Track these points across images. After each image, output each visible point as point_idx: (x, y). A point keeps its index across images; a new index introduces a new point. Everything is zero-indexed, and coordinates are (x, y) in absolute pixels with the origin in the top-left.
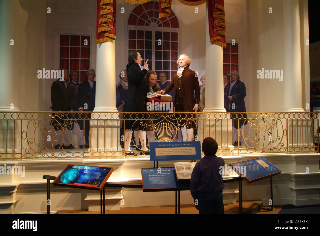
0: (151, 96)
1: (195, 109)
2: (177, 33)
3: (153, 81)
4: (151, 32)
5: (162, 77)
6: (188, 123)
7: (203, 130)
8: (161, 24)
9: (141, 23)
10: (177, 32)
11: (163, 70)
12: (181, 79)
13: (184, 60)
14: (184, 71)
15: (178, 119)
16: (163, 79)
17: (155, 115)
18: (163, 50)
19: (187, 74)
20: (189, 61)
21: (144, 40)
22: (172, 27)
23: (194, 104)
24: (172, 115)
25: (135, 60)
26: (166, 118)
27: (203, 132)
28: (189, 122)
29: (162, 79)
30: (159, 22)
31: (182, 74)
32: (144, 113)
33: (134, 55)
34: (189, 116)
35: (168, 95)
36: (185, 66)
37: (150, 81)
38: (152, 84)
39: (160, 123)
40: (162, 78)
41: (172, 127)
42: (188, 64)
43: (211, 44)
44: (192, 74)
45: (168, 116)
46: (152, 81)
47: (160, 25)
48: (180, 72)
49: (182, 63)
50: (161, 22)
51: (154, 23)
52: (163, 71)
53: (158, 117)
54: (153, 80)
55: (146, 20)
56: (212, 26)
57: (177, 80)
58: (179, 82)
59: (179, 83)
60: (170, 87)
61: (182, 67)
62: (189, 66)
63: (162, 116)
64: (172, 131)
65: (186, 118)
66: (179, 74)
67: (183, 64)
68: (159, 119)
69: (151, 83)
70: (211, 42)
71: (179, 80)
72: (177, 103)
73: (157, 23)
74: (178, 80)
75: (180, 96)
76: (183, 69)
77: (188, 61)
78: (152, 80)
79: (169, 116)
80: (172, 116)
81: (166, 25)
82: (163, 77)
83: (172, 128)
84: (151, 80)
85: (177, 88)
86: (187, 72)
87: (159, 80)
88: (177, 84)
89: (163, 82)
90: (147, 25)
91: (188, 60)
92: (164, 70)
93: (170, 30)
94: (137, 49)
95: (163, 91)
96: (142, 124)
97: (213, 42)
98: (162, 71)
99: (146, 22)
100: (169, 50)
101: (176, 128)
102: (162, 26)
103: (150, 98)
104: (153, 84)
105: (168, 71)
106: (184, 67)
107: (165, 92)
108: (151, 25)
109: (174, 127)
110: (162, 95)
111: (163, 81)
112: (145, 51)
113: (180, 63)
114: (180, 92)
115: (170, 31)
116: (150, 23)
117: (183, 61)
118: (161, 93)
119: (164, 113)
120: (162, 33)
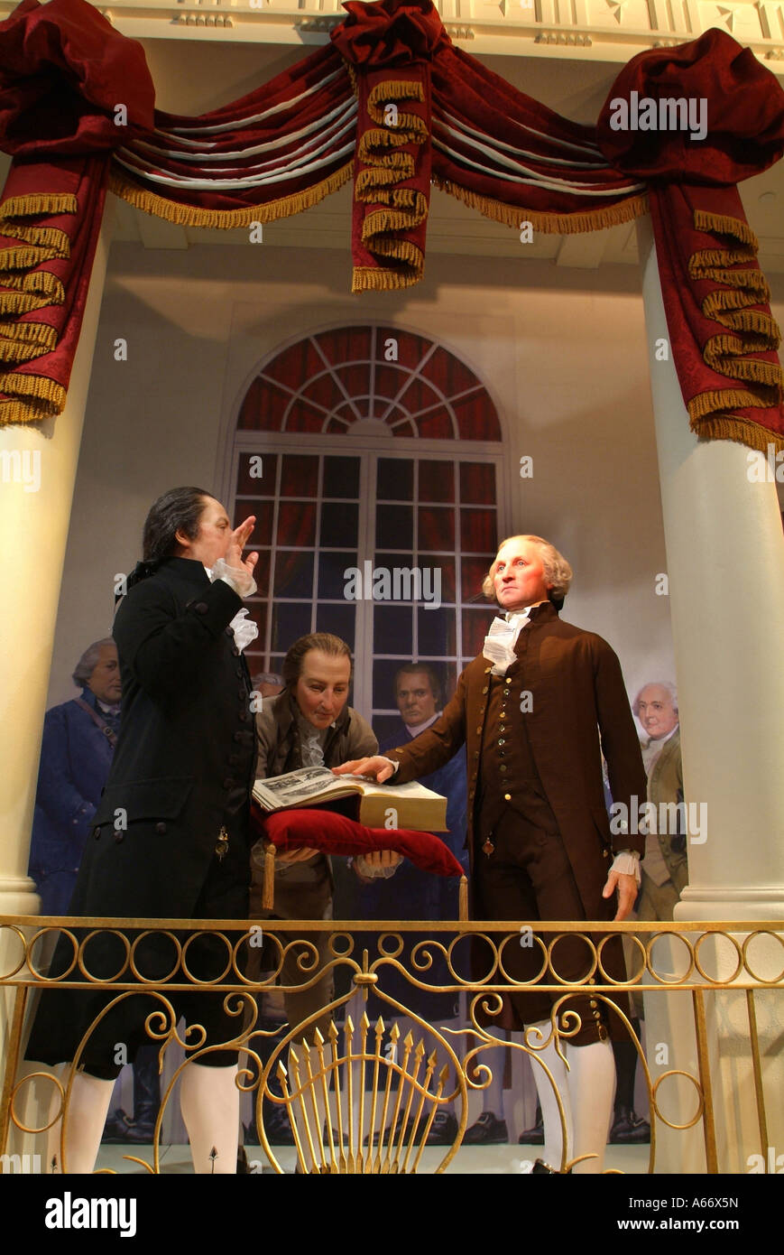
0: (293, 794)
1: (616, 892)
2: (492, 467)
3: (320, 696)
4: (356, 462)
5: (411, 695)
6: (566, 1024)
7: (703, 1089)
8: (408, 424)
9: (305, 421)
10: (490, 461)
11: (415, 658)
12: (509, 681)
13: (526, 564)
14: (525, 631)
15: (474, 986)
16: (417, 707)
17: (284, 951)
18: (419, 549)
19: (552, 650)
20: (556, 570)
21: (319, 500)
22: (467, 435)
23: (605, 854)
24: (428, 947)
25: (183, 541)
26: (374, 977)
27: (705, 1109)
28: (570, 1018)
29: (409, 706)
30: (396, 415)
31: (519, 649)
32: (192, 932)
33: (178, 509)
34: (573, 957)
35: (419, 791)
36: (537, 605)
37: (306, 697)
38: (314, 718)
39: (323, 1023)
40: (411, 699)
41: (426, 1057)
42: (554, 589)
43: (694, 436)
44: (583, 650)
45: (389, 959)
46: (316, 697)
47: (404, 431)
48: (503, 639)
49: (510, 584)
50: (410, 417)
51: (371, 419)
52: (420, 662)
53: (307, 962)
54: (321, 686)
55: (331, 407)
56: (692, 330)
57: (486, 690)
58: (493, 702)
59: (495, 705)
60: (440, 740)
61: (516, 606)
62: (557, 604)
63: (344, 958)
64: (428, 1103)
65: (548, 979)
66: (498, 650)
67: (521, 588)
68: (310, 982)
69: (313, 708)
70: (693, 425)
71: (496, 689)
72: (489, 848)
73: (389, 421)
74: (490, 691)
75: (508, 797)
76: (519, 620)
77: (549, 569)
78: (313, 687)
79: (403, 958)
80: (423, 961)
81: (435, 426)
82: (419, 692)
83: (425, 1065)
84: (308, 691)
85: (486, 744)
86: (548, 639)
87: (397, 713)
88: (485, 721)
89: (414, 725)
90: (337, 428)
91: (551, 564)
92: (420, 653)
93: (456, 450)
94: (278, 544)
95: (386, 764)
96: (163, 1026)
97: (709, 426)
98: (411, 661)
99: (331, 414)
100: (452, 549)
101: (464, 1074)
102: (411, 435)
103: (279, 804)
104: (325, 714)
105: (443, 663)
106: (528, 609)
107: (396, 764)
108: (353, 428)
109: (444, 1057)
110: (369, 790)
111: (415, 719)
112: (321, 554)
113: (503, 585)
114: (503, 768)
115: (457, 459)
116: (353, 418)
117: (520, 572)
118: (371, 777)
119: (355, 934)
120: (412, 466)
